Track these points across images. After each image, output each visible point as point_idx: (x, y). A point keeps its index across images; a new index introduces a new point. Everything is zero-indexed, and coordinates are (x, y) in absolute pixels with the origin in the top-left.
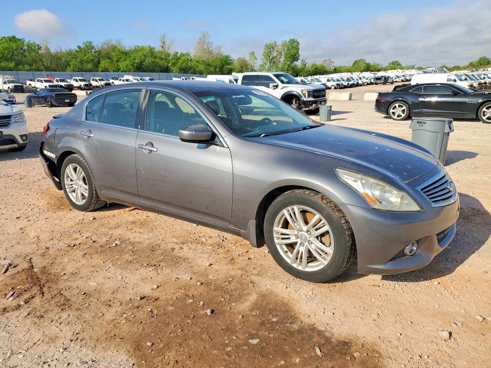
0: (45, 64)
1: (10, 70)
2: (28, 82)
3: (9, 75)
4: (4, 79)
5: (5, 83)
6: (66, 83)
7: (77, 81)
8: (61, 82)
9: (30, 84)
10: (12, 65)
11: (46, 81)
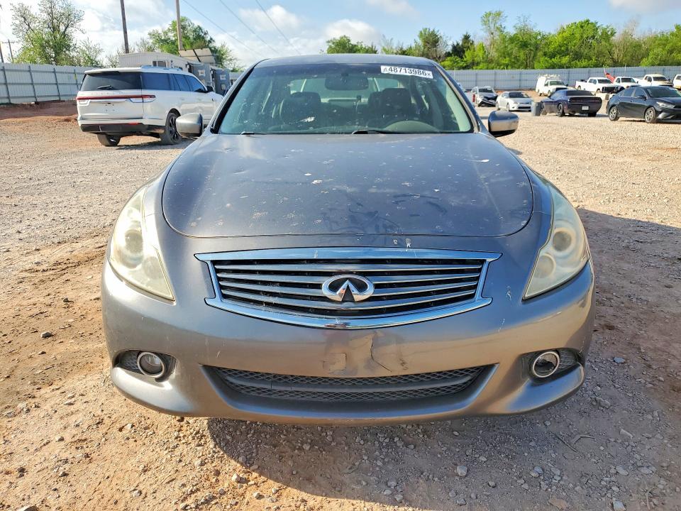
0: (615, 57)
1: (561, 67)
2: (578, 83)
3: (555, 74)
4: (547, 79)
5: (546, 85)
6: (630, 84)
7: (650, 80)
8: (623, 82)
9: (579, 86)
10: (565, 60)
11: (601, 81)
